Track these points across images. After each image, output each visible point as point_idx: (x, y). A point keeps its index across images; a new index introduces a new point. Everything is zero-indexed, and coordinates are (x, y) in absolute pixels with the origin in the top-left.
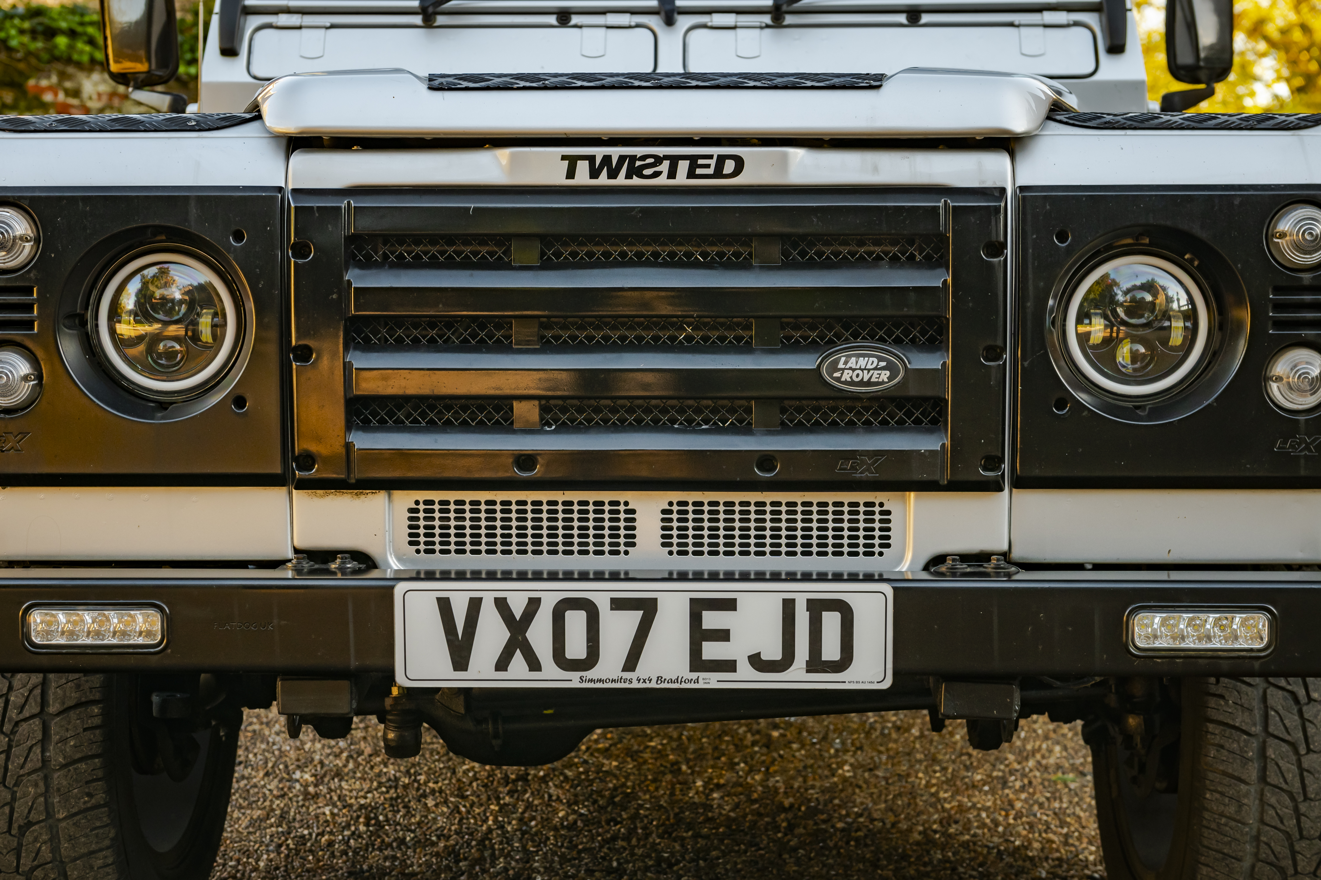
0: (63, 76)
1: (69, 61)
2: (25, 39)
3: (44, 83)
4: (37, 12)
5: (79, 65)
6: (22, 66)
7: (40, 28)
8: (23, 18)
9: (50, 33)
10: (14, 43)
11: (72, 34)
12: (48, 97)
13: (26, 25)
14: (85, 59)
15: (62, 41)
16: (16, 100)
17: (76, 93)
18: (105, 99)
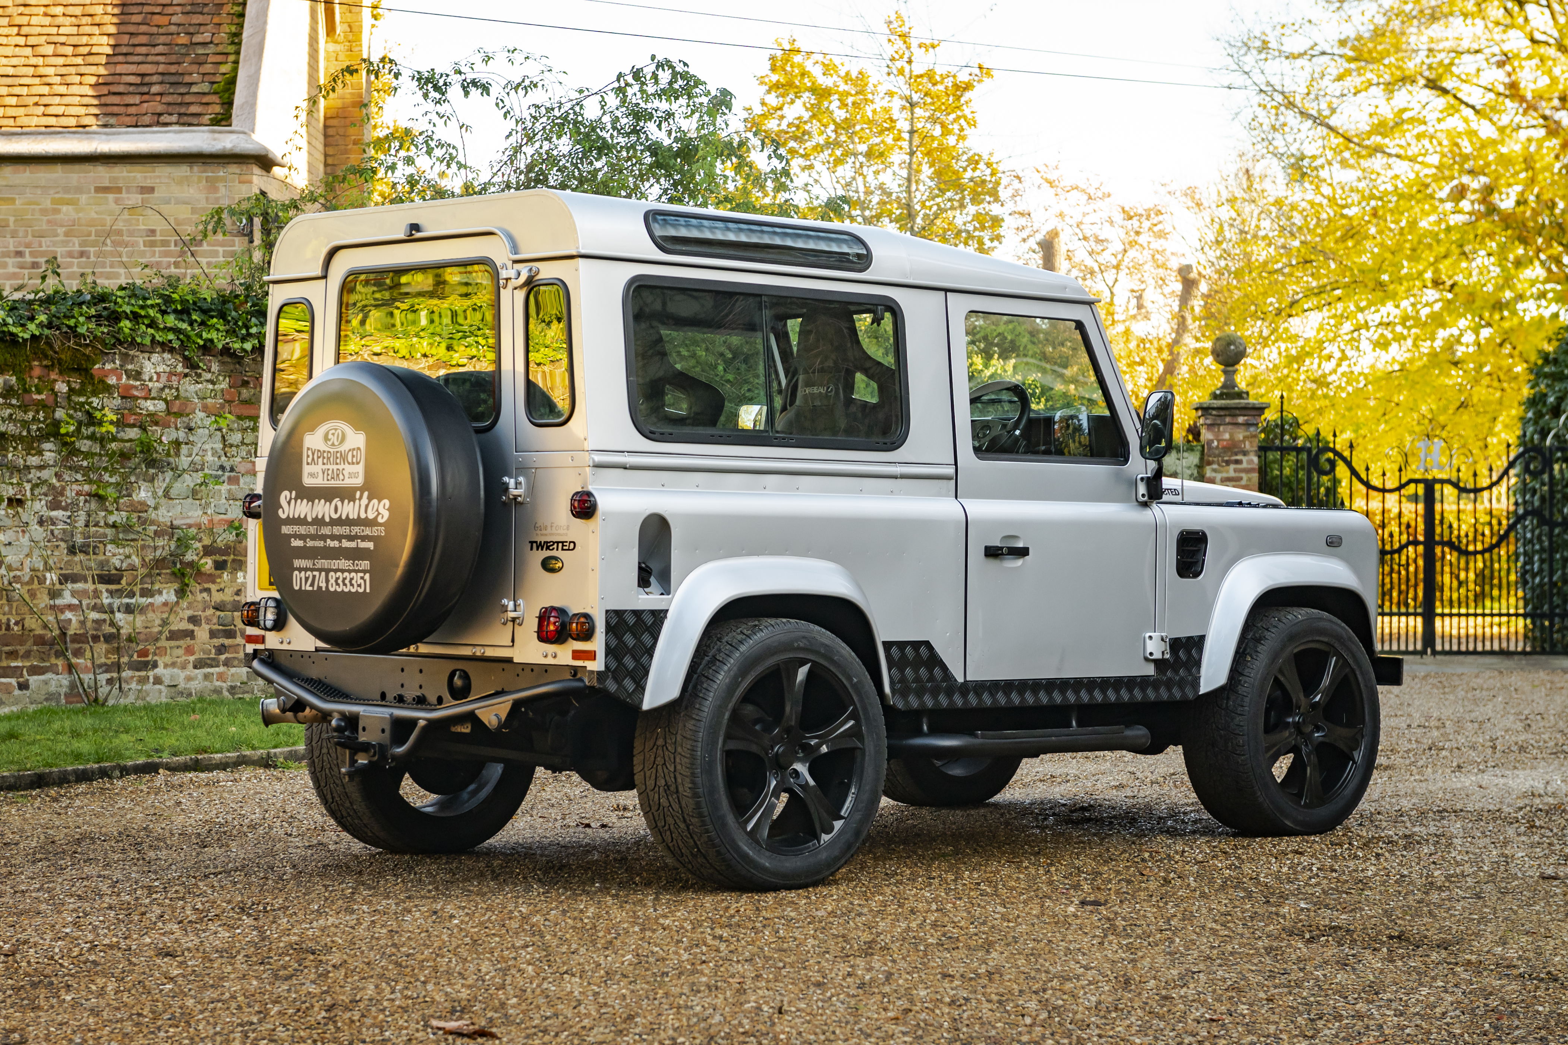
0: (125, 358)
1: (133, 344)
2: (92, 326)
3: (108, 366)
4: (102, 298)
5: (141, 348)
6: (88, 351)
7: (105, 313)
8: (89, 304)
9: (115, 317)
10: (82, 330)
11: (135, 317)
12: (112, 380)
13: (93, 312)
14: (147, 341)
15: (126, 324)
16: (83, 384)
17: (137, 375)
18: (163, 378)
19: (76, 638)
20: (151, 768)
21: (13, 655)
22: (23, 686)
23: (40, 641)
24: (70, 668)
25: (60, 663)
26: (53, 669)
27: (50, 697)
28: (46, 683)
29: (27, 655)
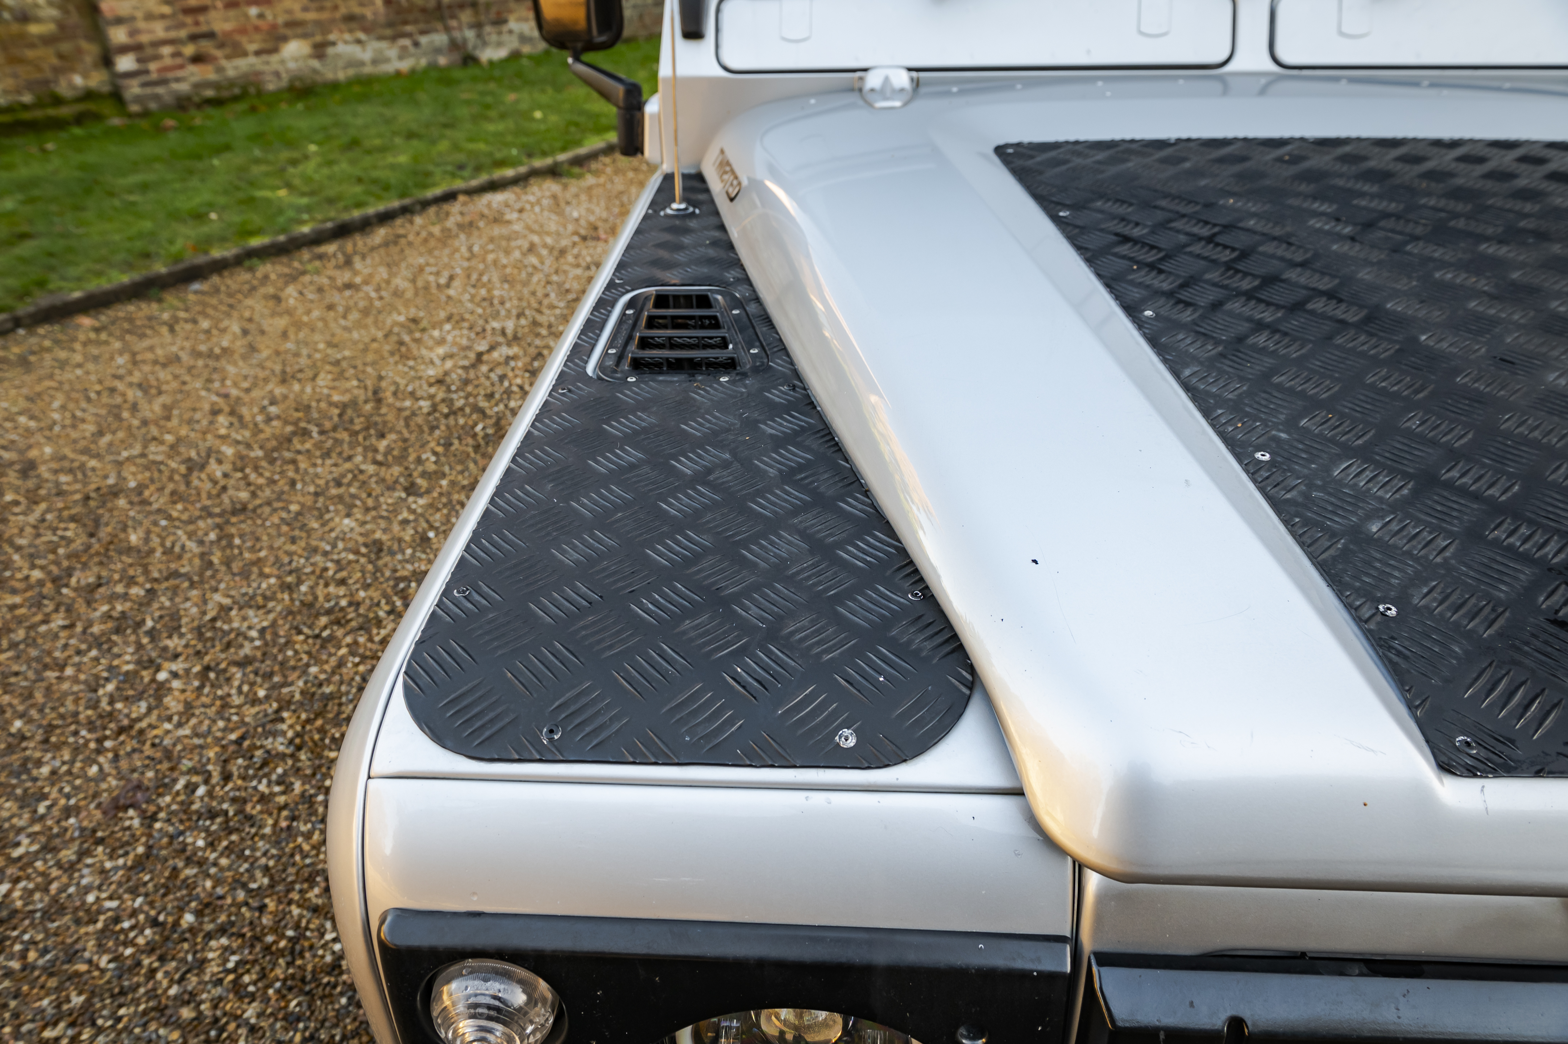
19: (450, 7)
20: (450, 197)
21: (406, 23)
22: (416, 44)
23: (424, 10)
24: (447, 29)
25: (439, 26)
26: (436, 31)
27: (438, 51)
28: (432, 42)
29: (415, 22)
